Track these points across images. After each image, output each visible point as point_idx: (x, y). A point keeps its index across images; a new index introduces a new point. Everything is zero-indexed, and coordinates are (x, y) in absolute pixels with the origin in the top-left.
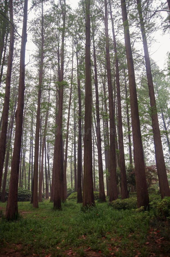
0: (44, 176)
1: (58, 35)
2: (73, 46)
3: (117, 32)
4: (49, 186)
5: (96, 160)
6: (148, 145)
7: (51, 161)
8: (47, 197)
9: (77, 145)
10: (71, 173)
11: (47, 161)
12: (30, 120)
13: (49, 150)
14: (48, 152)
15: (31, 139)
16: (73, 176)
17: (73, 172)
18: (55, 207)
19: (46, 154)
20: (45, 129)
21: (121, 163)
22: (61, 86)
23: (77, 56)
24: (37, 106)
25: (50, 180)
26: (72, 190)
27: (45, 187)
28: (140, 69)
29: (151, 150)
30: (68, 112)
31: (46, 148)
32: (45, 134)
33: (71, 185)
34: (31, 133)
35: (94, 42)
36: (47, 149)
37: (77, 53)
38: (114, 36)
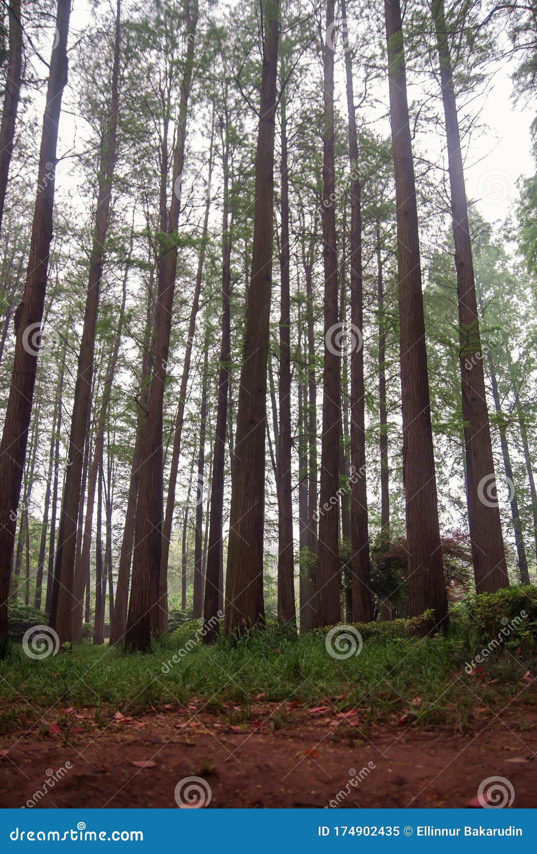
0: (93, 568)
1: (166, 93)
2: (213, 134)
3: (360, 95)
4: (107, 602)
5: (267, 521)
6: (442, 480)
7: (119, 518)
8: (98, 640)
9: (208, 469)
10: (184, 561)
11: (104, 518)
12: (56, 377)
13: (114, 482)
14: (109, 488)
15: (52, 440)
16: (190, 570)
17: (192, 559)
18: (131, 645)
19: (103, 496)
20: (103, 411)
21: (355, 519)
22: (169, 248)
23: (225, 167)
24: (79, 329)
25: (111, 579)
26: (182, 616)
27: (93, 606)
28: (428, 226)
29: (452, 497)
30: (183, 357)
31: (102, 474)
32: (104, 426)
33: (180, 601)
34: (55, 420)
35: (284, 124)
36: (106, 479)
37: (225, 158)
38: (352, 109)
